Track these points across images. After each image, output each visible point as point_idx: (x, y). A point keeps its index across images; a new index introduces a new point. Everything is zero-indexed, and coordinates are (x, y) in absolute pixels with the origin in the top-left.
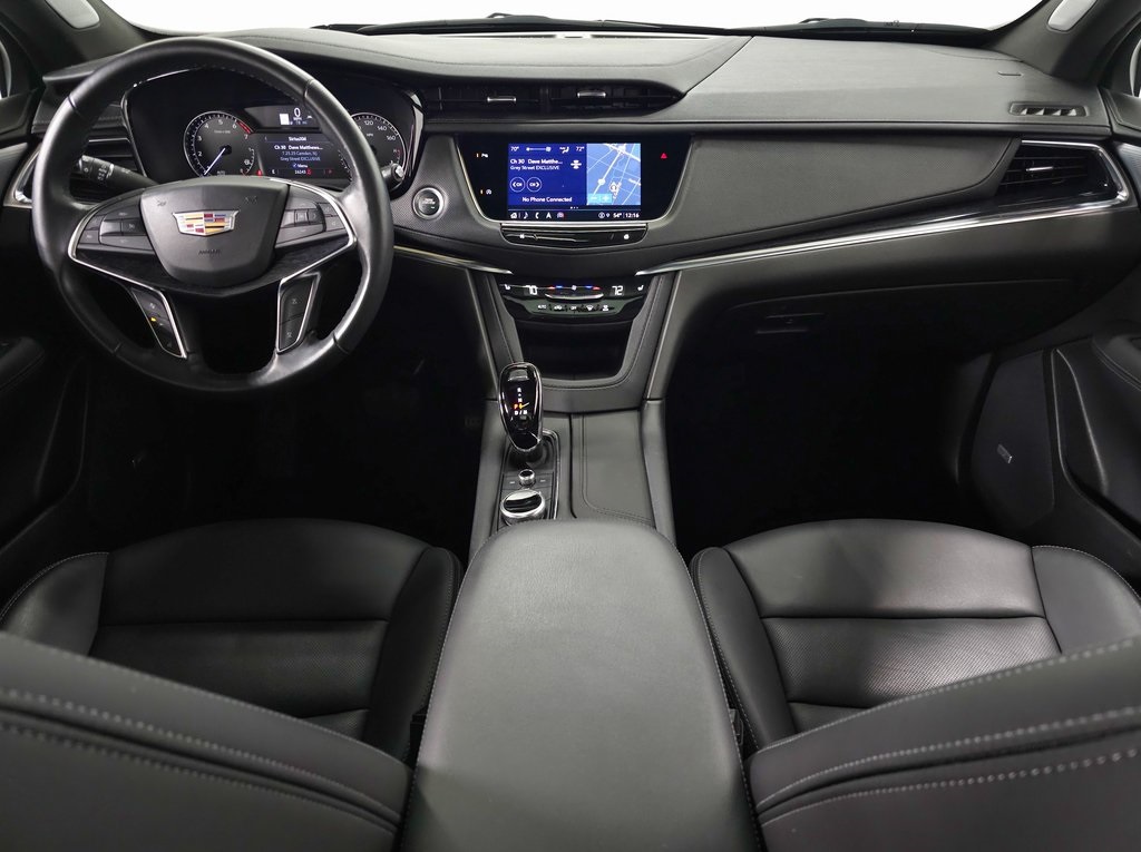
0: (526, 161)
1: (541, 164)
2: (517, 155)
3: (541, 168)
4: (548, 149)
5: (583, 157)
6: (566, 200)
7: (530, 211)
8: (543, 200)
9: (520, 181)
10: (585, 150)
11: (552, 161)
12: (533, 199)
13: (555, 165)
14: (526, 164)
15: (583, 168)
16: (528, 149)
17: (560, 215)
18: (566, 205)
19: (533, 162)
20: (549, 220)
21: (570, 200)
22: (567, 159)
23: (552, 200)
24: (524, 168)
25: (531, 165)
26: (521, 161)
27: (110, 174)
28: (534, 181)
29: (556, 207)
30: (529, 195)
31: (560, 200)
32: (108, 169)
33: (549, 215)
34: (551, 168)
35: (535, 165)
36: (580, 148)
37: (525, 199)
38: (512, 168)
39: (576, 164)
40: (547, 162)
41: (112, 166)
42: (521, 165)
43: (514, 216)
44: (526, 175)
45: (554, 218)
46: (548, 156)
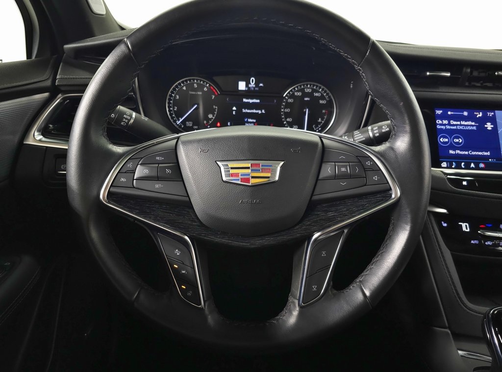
0: (449, 122)
1: (461, 125)
2: (442, 117)
3: (461, 128)
4: (466, 114)
5: (493, 120)
6: (486, 154)
7: (456, 161)
8: (467, 153)
9: (446, 138)
10: (494, 116)
11: (470, 123)
12: (458, 152)
13: (473, 126)
14: (449, 124)
15: (495, 129)
16: (449, 113)
17: (482, 165)
18: (487, 157)
19: (455, 123)
20: (473, 169)
21: (488, 153)
22: (482, 122)
23: (474, 153)
24: (448, 127)
25: (454, 125)
26: (445, 122)
27: (132, 121)
28: (458, 138)
29: (477, 159)
30: (455, 149)
31: (480, 153)
32: (131, 116)
33: (472, 165)
34: (471, 128)
35: (457, 125)
36: (491, 114)
37: (451, 152)
38: (438, 127)
39: (489, 126)
40: (466, 123)
41: (134, 114)
42: (445, 125)
43: (444, 164)
44: (451, 133)
45: (477, 168)
46: (466, 119)
